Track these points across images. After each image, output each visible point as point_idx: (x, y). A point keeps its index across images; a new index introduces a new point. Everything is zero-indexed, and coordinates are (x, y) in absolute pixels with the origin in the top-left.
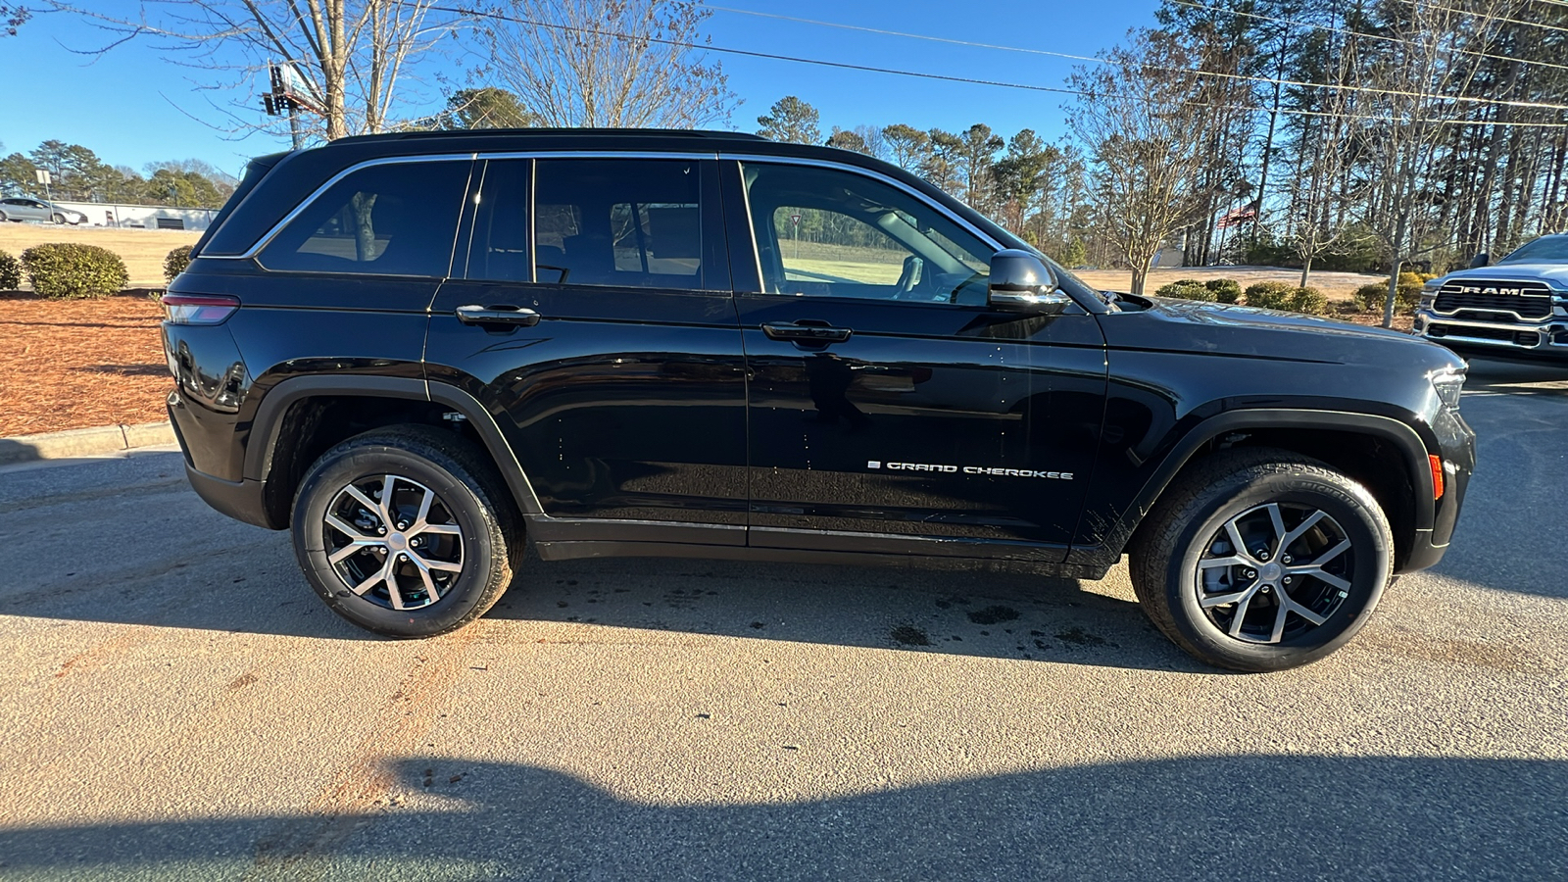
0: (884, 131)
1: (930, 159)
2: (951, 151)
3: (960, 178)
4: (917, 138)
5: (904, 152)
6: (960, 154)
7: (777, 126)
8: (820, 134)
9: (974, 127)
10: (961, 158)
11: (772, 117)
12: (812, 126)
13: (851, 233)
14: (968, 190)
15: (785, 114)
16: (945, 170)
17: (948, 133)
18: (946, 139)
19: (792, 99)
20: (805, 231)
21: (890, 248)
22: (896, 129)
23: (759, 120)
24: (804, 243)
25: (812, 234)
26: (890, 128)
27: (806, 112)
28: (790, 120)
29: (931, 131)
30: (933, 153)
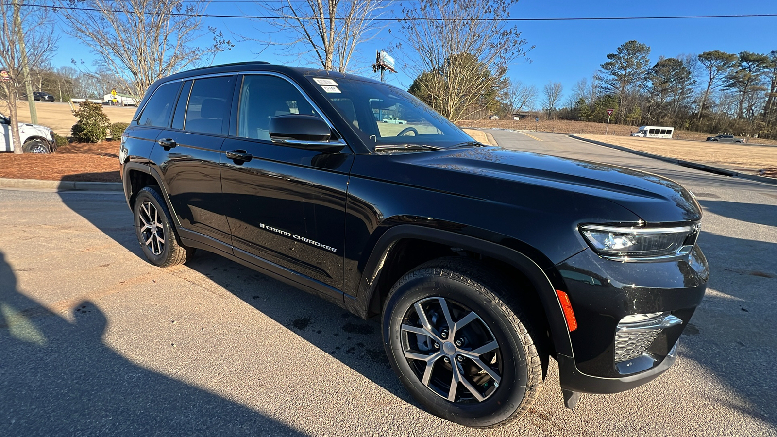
0: (700, 56)
1: (737, 72)
2: (757, 66)
3: (764, 84)
4: (726, 59)
5: (714, 68)
6: (766, 67)
7: (620, 59)
8: (649, 62)
10: (766, 70)
11: (617, 53)
12: (644, 57)
13: (662, 120)
14: (770, 91)
15: (626, 52)
16: (749, 79)
17: (756, 54)
18: (754, 57)
19: (632, 42)
20: (628, 119)
21: (691, 130)
22: (710, 54)
23: (608, 56)
24: (626, 127)
25: (633, 121)
26: (705, 54)
27: (640, 49)
28: (629, 54)
29: (741, 53)
30: (740, 68)
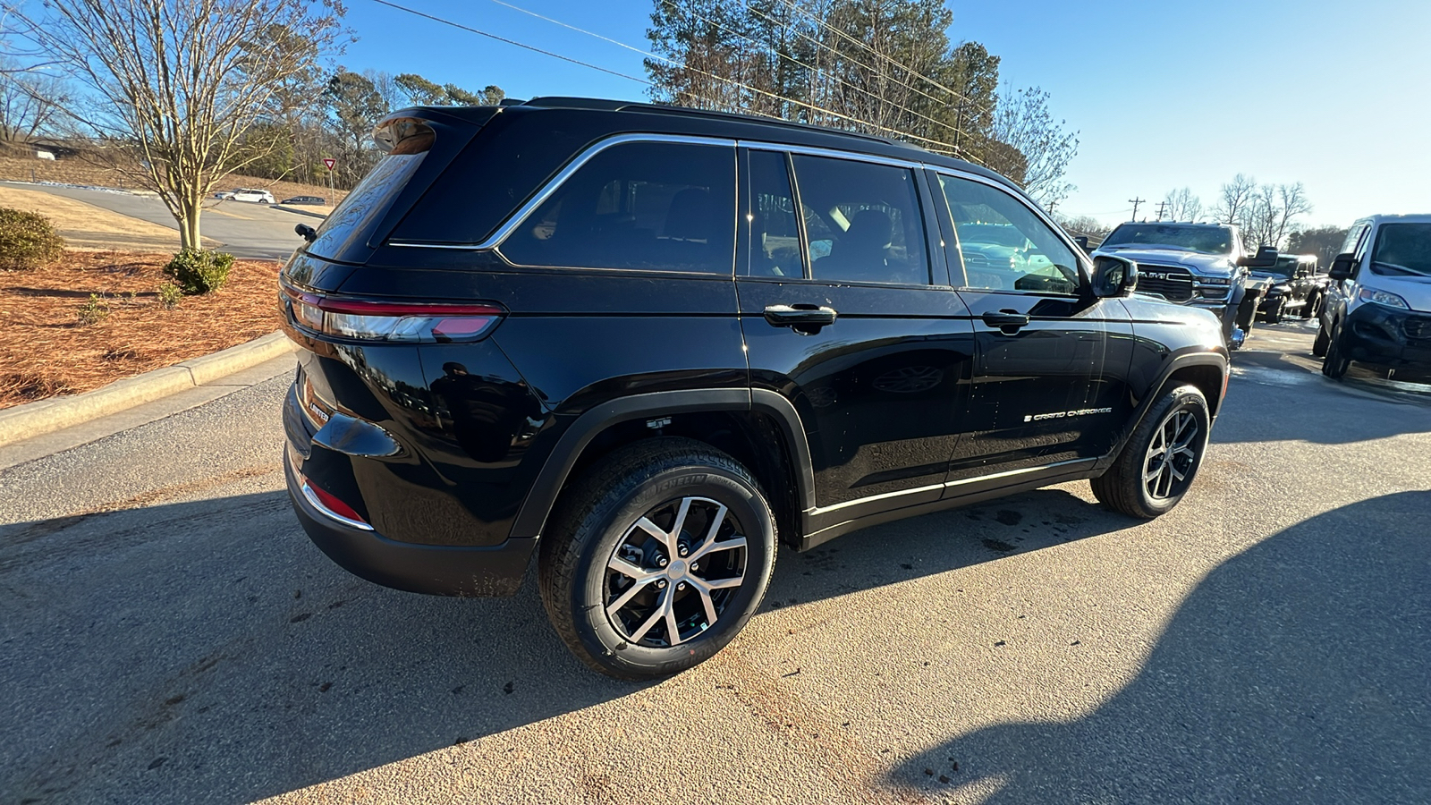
4: (434, 91)
9: (488, 88)
17: (463, 90)
18: (462, 96)
22: (409, 78)
26: (403, 77)
29: (446, 86)
